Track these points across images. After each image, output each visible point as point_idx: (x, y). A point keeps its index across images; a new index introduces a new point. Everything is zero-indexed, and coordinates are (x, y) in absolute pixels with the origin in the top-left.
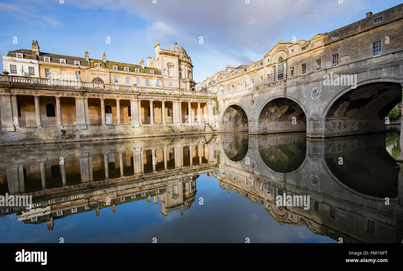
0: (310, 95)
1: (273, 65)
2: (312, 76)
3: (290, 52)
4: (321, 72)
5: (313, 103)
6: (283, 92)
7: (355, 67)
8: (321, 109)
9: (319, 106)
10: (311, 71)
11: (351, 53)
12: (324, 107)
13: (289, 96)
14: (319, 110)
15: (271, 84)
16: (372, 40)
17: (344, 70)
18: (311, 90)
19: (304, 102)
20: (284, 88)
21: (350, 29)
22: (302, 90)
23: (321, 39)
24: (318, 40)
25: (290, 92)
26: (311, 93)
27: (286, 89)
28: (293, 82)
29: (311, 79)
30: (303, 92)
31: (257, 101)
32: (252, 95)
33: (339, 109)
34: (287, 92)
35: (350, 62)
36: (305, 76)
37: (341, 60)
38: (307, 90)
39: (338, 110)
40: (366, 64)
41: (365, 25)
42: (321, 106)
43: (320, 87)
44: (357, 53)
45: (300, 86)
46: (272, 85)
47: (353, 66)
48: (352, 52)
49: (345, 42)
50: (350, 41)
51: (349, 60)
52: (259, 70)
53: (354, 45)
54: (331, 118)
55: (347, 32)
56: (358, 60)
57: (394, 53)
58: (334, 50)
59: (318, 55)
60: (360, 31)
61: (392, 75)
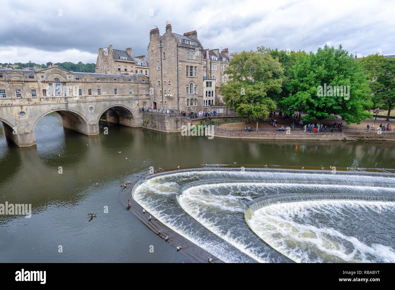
0: (87, 110)
1: (49, 83)
3: (68, 77)
4: (92, 97)
6: (65, 106)
8: (96, 118)
10: (86, 95)
11: (106, 90)
13: (71, 109)
14: (94, 119)
16: (114, 88)
17: (104, 98)
18: (88, 107)
19: (84, 114)
20: (66, 103)
22: (81, 106)
23: (90, 77)
24: (88, 77)
25: (71, 107)
27: (68, 105)
28: (73, 100)
31: (30, 112)
34: (69, 107)
35: (107, 95)
36: (81, 97)
37: (102, 93)
38: (85, 106)
40: (113, 97)
41: (111, 79)
43: (93, 105)
45: (80, 103)
47: (108, 97)
49: (103, 84)
50: (106, 85)
52: (29, 82)
55: (104, 80)
56: (110, 95)
57: (122, 95)
58: (98, 86)
59: (90, 86)
60: (109, 82)
61: (122, 104)
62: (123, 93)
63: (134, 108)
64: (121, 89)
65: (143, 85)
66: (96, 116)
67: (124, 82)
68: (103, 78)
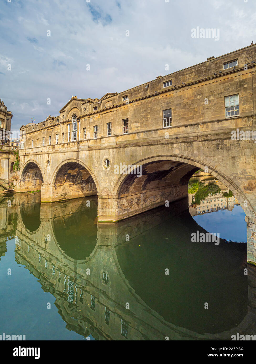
0: (101, 164)
1: (68, 123)
2: (103, 141)
3: (83, 110)
4: (111, 138)
5: (104, 175)
6: (76, 156)
7: (145, 137)
8: (112, 184)
9: (110, 179)
10: (102, 135)
11: (140, 119)
12: (115, 182)
13: (81, 161)
14: (109, 184)
16: (162, 107)
17: (134, 139)
18: (102, 158)
19: (95, 172)
20: (77, 151)
21: (140, 91)
22: (94, 156)
23: (111, 99)
24: (108, 100)
25: (82, 157)
26: (102, 162)
27: (79, 153)
28: (84, 146)
29: (102, 145)
30: (94, 159)
31: (53, 161)
32: (48, 154)
33: (135, 183)
34: (80, 156)
35: (140, 131)
36: (96, 140)
37: (131, 127)
38: (98, 157)
39: (133, 184)
40: (157, 136)
41: (154, 87)
42: (112, 180)
43: (111, 156)
44: (147, 121)
45: (92, 152)
46: (66, 145)
47: (143, 135)
48: (142, 119)
49: (134, 105)
50: (140, 105)
51: (139, 128)
52: (56, 127)
53: (143, 110)
54: (125, 195)
55: (136, 94)
56: (149, 129)
58: (124, 113)
59: (109, 116)
61: (185, 154)
62: (192, 118)
64: (184, 107)
66: (112, 178)
67: (201, 78)
68: (135, 91)
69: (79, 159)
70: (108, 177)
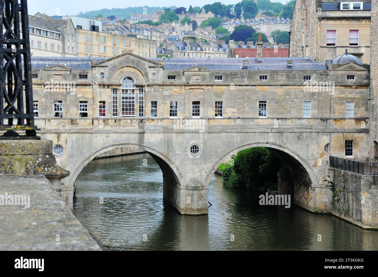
0: (185, 151)
1: (114, 87)
3: (150, 75)
5: (190, 163)
6: (137, 139)
7: (242, 124)
8: (203, 173)
9: (201, 168)
10: (186, 115)
11: (237, 105)
12: (208, 171)
14: (199, 174)
15: (110, 120)
16: (259, 98)
17: (230, 124)
18: (188, 143)
19: (177, 161)
20: (140, 133)
21: (236, 76)
22: (172, 141)
23: (200, 74)
24: (195, 74)
25: (151, 141)
26: (187, 148)
27: (144, 136)
28: (156, 126)
30: (174, 145)
31: (72, 147)
32: (57, 133)
34: (145, 140)
35: (237, 116)
37: (226, 111)
38: (181, 142)
40: (254, 124)
41: (251, 77)
42: (203, 169)
43: (201, 141)
44: (244, 108)
45: (169, 135)
46: (111, 122)
47: (240, 122)
49: (230, 89)
50: (237, 91)
51: (236, 114)
52: (79, 87)
53: (240, 97)
55: (233, 78)
56: (246, 117)
57: (278, 119)
58: (217, 95)
59: (197, 94)
60: (246, 83)
61: (278, 143)
62: (283, 113)
63: (313, 155)
64: (277, 102)
65: (349, 90)
66: (204, 167)
67: (289, 83)
68: (231, 74)
69: (144, 144)
70: (198, 166)
